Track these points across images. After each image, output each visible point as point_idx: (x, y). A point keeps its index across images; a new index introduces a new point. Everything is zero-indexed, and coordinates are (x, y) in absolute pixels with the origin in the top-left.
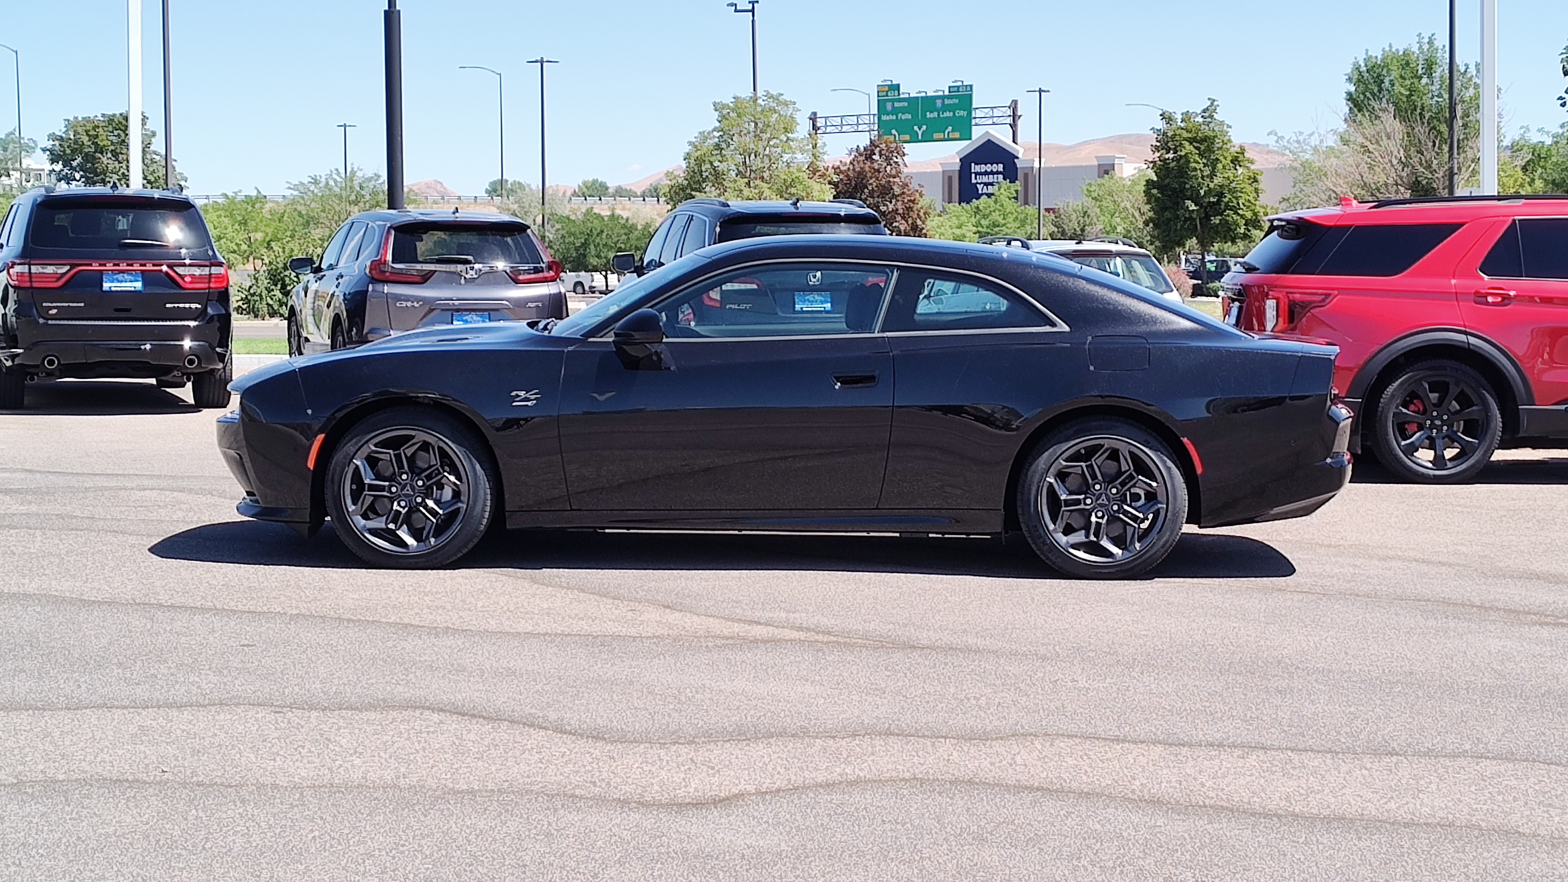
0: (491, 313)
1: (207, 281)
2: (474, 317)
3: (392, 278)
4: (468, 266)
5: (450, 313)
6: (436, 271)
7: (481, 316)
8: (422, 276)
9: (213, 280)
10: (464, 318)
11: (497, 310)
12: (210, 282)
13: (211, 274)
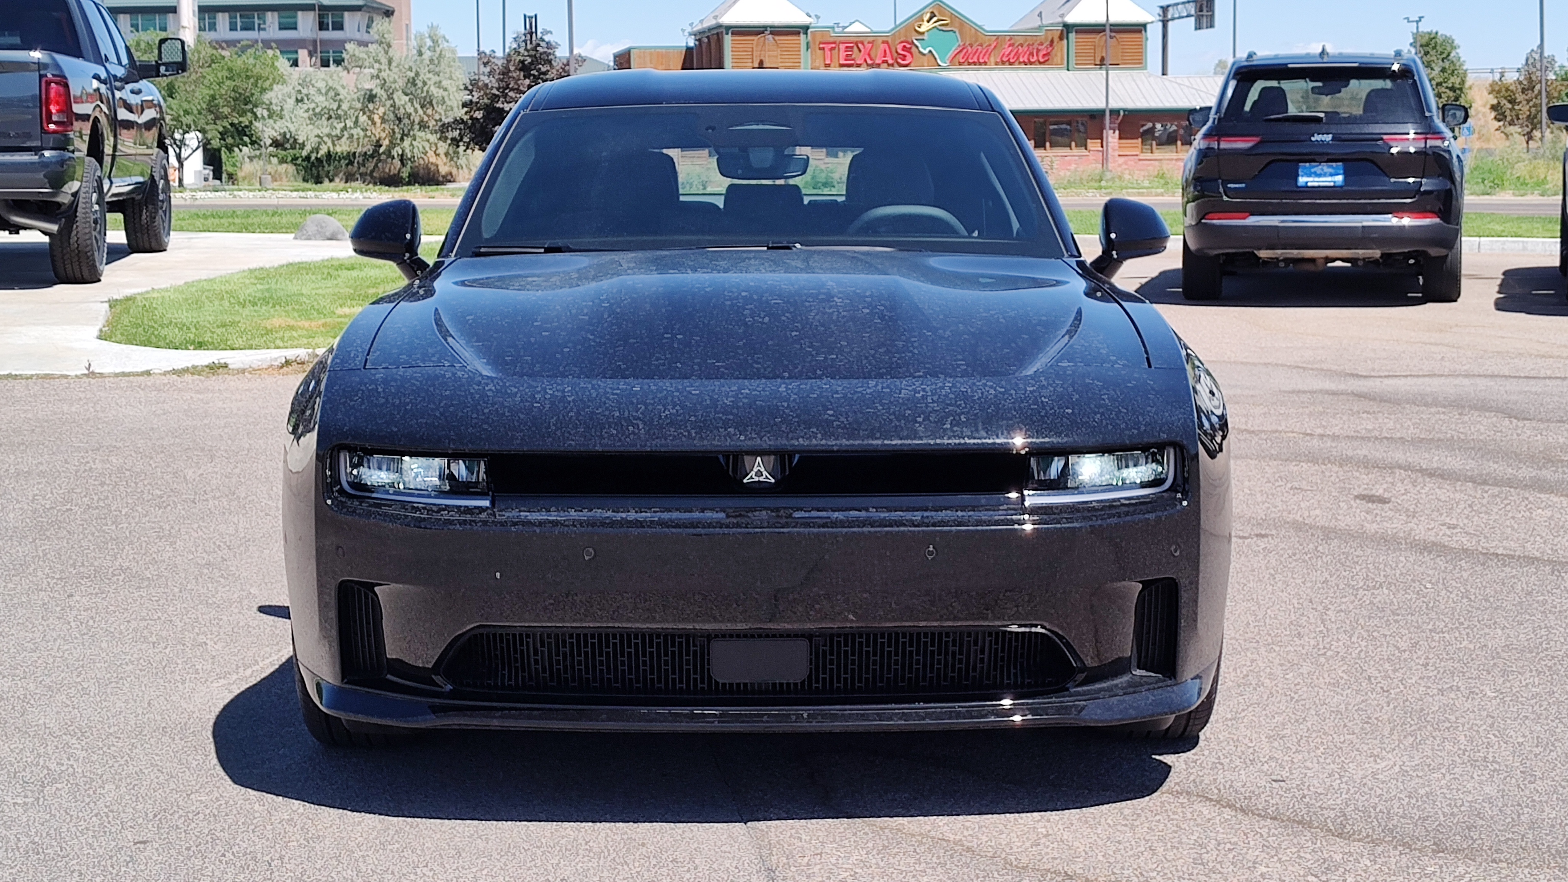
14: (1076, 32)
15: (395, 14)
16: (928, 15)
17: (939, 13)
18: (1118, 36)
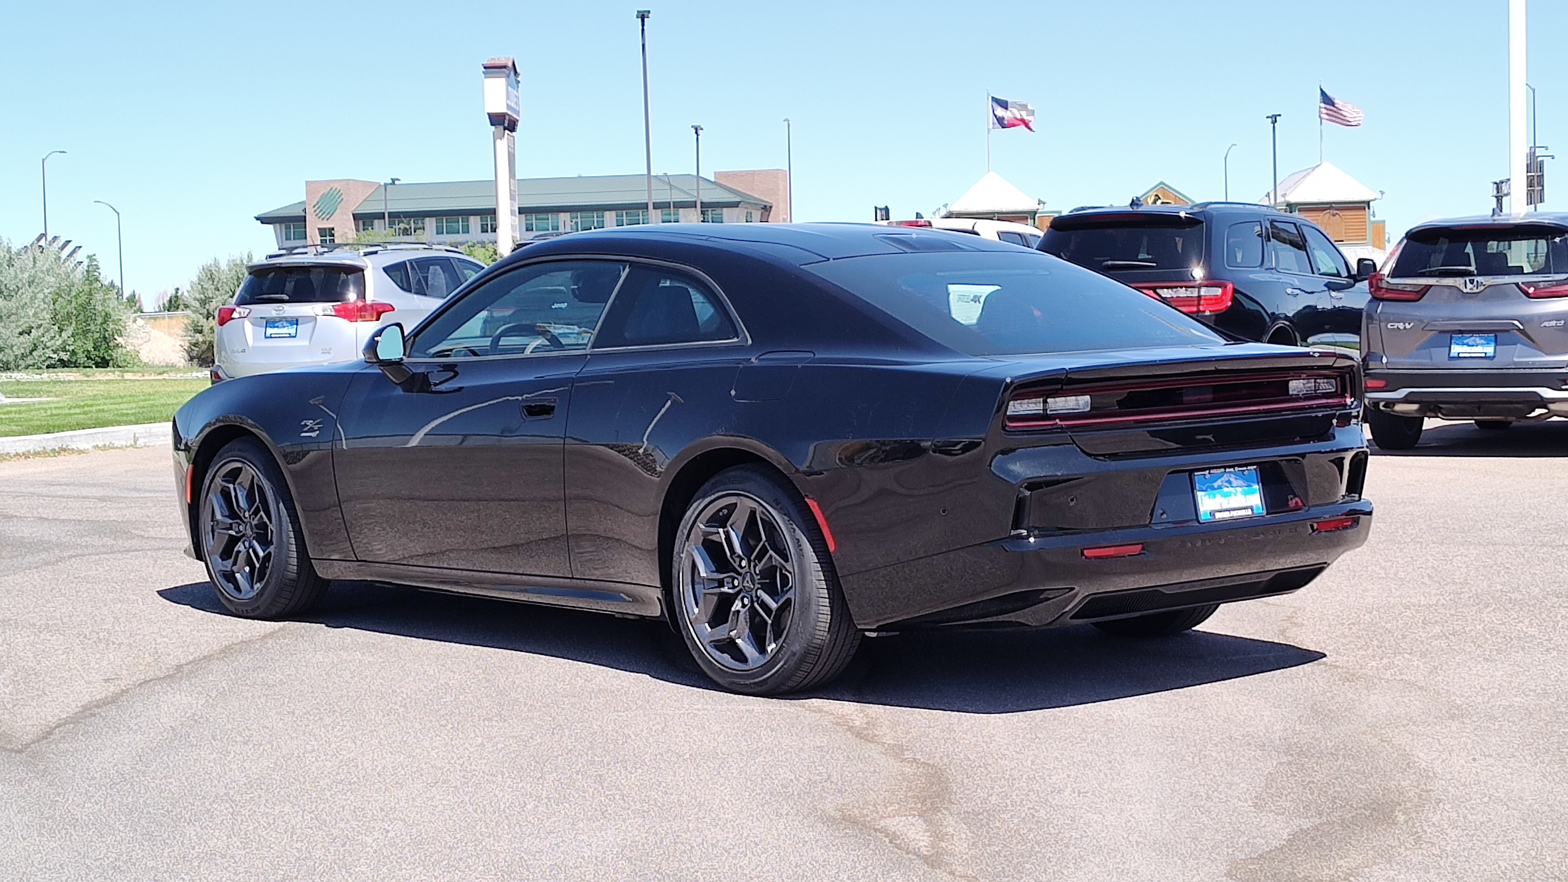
0: (1499, 334)
1: (1196, 303)
2: (1477, 339)
3: (1386, 296)
4: (1467, 279)
5: (1449, 335)
6: (1431, 286)
7: (1485, 339)
8: (1417, 292)
9: (1202, 302)
10: (1465, 341)
11: (1507, 331)
12: (1199, 304)
13: (1199, 297)
14: (1299, 210)
15: (773, 209)
16: (1153, 198)
17: (1164, 197)
18: (1341, 213)
